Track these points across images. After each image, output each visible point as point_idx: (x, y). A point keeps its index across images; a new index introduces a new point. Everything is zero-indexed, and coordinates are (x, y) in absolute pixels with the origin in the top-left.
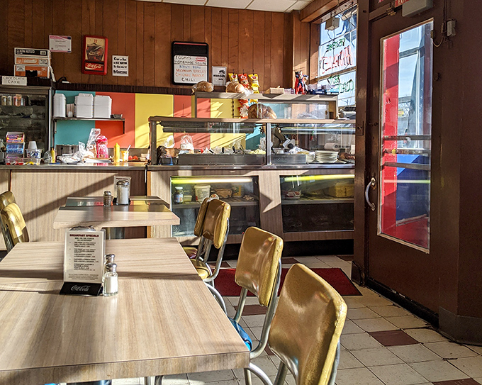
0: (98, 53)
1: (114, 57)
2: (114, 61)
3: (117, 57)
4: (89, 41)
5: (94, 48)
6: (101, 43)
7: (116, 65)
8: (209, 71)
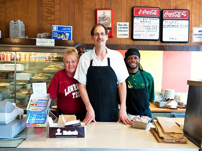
0: (107, 21)
1: (118, 23)
2: (118, 26)
3: (121, 23)
4: (100, 13)
5: (103, 18)
6: (108, 13)
7: (120, 29)
8: (190, 32)
